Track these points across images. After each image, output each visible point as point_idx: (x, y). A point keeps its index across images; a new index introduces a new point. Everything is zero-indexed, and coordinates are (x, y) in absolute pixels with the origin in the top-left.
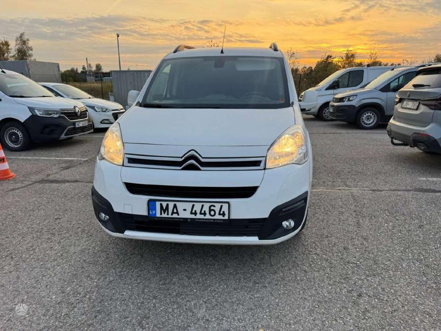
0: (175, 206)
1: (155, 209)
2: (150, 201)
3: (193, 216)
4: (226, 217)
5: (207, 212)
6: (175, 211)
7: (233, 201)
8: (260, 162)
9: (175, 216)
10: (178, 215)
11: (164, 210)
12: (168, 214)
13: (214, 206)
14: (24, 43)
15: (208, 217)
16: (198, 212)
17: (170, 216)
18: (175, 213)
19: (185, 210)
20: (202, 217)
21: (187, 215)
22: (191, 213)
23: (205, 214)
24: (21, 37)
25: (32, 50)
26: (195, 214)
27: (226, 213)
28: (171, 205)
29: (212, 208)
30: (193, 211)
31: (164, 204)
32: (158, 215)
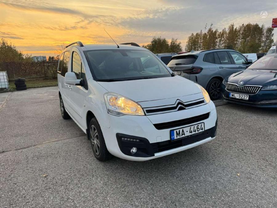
0: (183, 131)
1: (174, 135)
2: (171, 131)
3: (191, 134)
4: (203, 130)
5: (196, 130)
6: (183, 133)
7: (205, 121)
9: (183, 136)
10: (185, 135)
11: (178, 134)
12: (180, 136)
13: (198, 126)
15: (197, 132)
16: (193, 131)
17: (181, 137)
18: (183, 134)
19: (187, 131)
20: (194, 133)
21: (187, 134)
22: (190, 132)
23: (195, 131)
26: (192, 132)
27: (203, 128)
28: (181, 130)
29: (198, 127)
30: (191, 131)
31: (178, 131)
32: (176, 138)
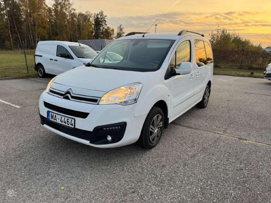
0: (56, 116)
1: (49, 116)
2: (48, 111)
4: (73, 127)
5: (66, 122)
7: (77, 119)
8: (97, 100)
11: (52, 117)
14: (121, 30)
17: (54, 120)
19: (59, 119)
20: (64, 124)
21: (59, 121)
24: (120, 26)
25: (124, 33)
26: (62, 122)
29: (68, 120)
31: (52, 114)
32: (50, 119)
